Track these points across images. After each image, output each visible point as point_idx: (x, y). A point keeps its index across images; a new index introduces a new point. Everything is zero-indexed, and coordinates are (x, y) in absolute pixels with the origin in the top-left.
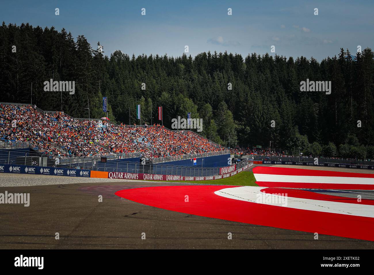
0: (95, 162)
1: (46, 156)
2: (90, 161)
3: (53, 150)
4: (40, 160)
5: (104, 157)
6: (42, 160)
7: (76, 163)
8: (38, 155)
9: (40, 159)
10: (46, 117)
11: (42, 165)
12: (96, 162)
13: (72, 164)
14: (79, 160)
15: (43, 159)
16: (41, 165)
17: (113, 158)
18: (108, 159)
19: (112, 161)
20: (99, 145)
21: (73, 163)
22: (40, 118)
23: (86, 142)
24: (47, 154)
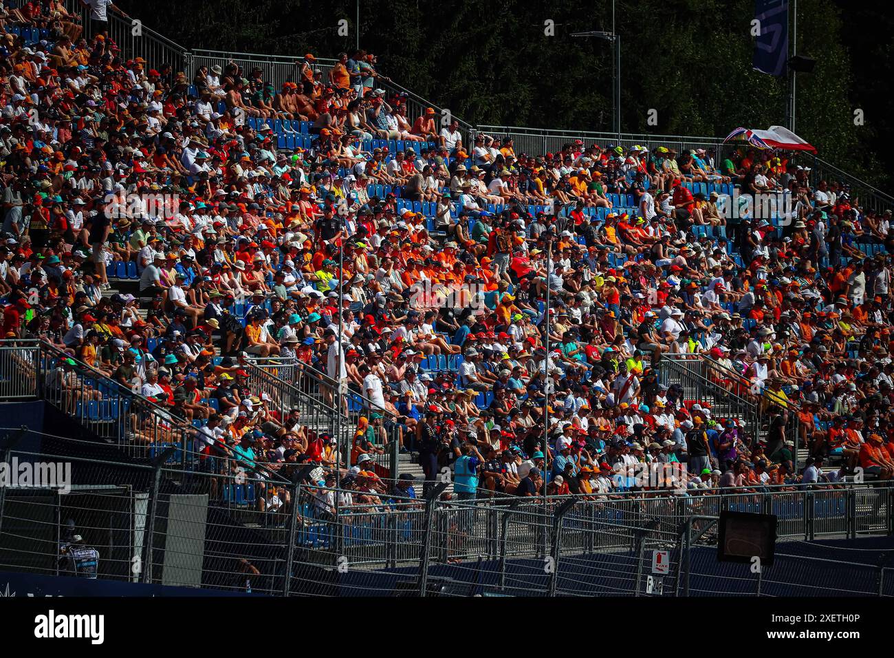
0: (666, 560)
1: (194, 484)
2: (615, 540)
3: (268, 430)
4: (140, 522)
5: (748, 509)
6: (162, 525)
7: (479, 563)
8: (118, 475)
9: (141, 508)
10: (206, 109)
11: (158, 571)
12: (674, 555)
13: (448, 571)
14: (512, 530)
15: (163, 509)
16: (149, 573)
17: (834, 526)
18: (793, 529)
19: (834, 554)
20: (705, 391)
21: (452, 559)
22: (154, 113)
23: (580, 363)
24: (205, 466)
